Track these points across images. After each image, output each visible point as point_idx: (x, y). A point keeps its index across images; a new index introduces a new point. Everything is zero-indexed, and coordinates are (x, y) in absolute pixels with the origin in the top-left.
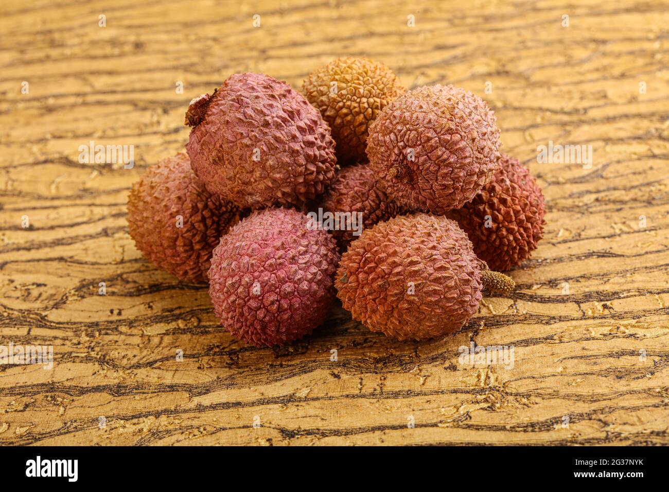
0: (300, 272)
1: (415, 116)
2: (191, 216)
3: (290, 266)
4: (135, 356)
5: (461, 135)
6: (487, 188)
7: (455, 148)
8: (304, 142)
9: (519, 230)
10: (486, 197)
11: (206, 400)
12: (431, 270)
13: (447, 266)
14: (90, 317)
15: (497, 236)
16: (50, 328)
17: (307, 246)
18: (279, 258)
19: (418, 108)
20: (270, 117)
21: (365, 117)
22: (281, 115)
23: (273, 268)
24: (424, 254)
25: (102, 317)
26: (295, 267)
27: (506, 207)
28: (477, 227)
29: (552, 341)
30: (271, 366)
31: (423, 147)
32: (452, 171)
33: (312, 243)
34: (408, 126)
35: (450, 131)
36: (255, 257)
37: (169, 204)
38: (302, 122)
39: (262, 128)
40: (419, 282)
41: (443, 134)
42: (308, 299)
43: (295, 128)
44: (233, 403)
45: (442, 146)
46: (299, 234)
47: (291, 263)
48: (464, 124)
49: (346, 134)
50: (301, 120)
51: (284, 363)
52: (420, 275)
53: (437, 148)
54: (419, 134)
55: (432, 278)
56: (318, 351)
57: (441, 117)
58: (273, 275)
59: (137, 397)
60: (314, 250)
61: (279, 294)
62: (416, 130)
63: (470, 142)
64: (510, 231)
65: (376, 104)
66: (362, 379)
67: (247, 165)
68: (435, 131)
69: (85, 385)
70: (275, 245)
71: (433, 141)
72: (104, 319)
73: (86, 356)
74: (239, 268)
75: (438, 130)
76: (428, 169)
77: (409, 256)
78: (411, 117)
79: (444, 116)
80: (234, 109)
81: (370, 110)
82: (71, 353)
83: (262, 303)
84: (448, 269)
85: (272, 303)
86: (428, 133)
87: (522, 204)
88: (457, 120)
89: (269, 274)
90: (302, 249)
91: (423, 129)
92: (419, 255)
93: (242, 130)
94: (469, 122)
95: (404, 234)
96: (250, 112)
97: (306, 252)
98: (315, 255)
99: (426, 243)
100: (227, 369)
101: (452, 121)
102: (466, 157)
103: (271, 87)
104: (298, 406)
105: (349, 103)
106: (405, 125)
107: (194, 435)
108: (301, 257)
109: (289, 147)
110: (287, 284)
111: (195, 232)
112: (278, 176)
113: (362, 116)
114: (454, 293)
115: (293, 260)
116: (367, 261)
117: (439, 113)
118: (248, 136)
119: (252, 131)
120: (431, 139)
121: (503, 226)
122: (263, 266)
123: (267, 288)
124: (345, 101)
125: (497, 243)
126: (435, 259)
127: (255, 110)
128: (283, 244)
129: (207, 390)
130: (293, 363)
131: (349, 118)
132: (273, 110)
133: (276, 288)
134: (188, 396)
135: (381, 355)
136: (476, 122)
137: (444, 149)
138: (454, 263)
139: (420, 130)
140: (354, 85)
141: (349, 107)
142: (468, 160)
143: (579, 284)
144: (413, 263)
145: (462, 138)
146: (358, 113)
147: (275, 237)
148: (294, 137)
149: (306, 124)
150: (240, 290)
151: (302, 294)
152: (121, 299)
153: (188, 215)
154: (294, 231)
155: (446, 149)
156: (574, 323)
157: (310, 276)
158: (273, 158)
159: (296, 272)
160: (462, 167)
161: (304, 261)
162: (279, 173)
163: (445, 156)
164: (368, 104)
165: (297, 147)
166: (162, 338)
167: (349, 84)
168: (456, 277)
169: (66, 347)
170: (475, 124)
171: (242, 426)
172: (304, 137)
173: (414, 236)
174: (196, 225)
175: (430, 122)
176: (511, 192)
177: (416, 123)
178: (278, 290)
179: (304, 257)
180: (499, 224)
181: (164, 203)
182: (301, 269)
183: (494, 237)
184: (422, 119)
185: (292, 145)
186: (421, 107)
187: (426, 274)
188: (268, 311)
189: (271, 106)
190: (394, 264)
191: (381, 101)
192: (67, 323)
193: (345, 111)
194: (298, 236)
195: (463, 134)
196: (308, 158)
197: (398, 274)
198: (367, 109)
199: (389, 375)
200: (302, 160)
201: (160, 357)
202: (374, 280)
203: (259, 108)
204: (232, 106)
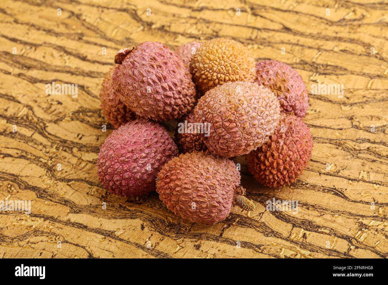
0: (138, 168)
1: (215, 105)
2: (118, 104)
3: (132, 163)
4: (66, 172)
5: (236, 124)
6: (268, 144)
7: (231, 131)
8: (164, 95)
9: (277, 174)
10: (265, 150)
11: (74, 218)
12: (194, 195)
13: (205, 196)
14: (66, 135)
15: (264, 173)
16: (44, 136)
17: (148, 154)
18: (127, 158)
19: (219, 101)
20: (146, 78)
21: (214, 83)
22: (153, 78)
23: (123, 162)
24: (194, 185)
25: (71, 137)
26: (135, 165)
27: (273, 159)
28: (255, 165)
29: (258, 250)
30: (120, 206)
31: (213, 125)
32: (227, 142)
33: (153, 152)
34: (209, 110)
35: (230, 121)
36: (116, 153)
37: (110, 94)
38: (166, 84)
39: (140, 83)
40: (187, 200)
41: (225, 122)
42: (140, 182)
43: (160, 86)
44: (84, 226)
45: (223, 128)
46: (146, 145)
47: (134, 162)
48: (241, 118)
49: (203, 88)
50: (166, 82)
51: (127, 207)
52: (188, 196)
53: (220, 128)
54: (213, 117)
55: (194, 199)
56: (148, 206)
57: (228, 111)
58: (121, 166)
59: (46, 202)
60: (151, 156)
61: (122, 177)
62: (212, 114)
63: (241, 129)
64: (271, 173)
65: (221, 78)
66: (152, 235)
67: (130, 99)
68: (222, 118)
69: (30, 183)
70: (129, 149)
71: (218, 124)
72: (71, 139)
73: (45, 163)
74: (107, 156)
75: (223, 118)
76: (214, 137)
77: (186, 183)
78: (213, 105)
79: (230, 110)
80: (130, 67)
81: (217, 81)
82: (40, 157)
83: (112, 178)
84: (205, 197)
85: (117, 181)
86: (217, 118)
87: (284, 159)
88: (238, 115)
89: (119, 165)
90: (144, 155)
91: (216, 115)
92: (191, 185)
93: (130, 81)
94: (245, 117)
95: (190, 169)
96: (136, 72)
97: (146, 157)
98: (151, 160)
99: (198, 179)
100: (99, 200)
101: (234, 115)
102: (236, 137)
103: (155, 59)
104: (110, 241)
105: (206, 73)
106: (209, 109)
107: (52, 241)
108: (141, 159)
109: (154, 97)
110: (127, 173)
111: (119, 113)
112: (146, 109)
113: (212, 82)
114: (205, 211)
115: (136, 161)
116: (167, 177)
117: (228, 108)
118: (132, 85)
119: (135, 83)
120: (218, 122)
121: (268, 169)
122: (118, 160)
123: (116, 172)
124: (205, 71)
125: (263, 177)
126: (198, 190)
127: (139, 72)
128: (132, 150)
129: (80, 211)
130: (131, 208)
131: (205, 81)
132: (149, 74)
133: (121, 174)
134: (69, 211)
135: (174, 222)
136: (251, 117)
137: (224, 130)
138: (210, 195)
139: (214, 115)
140: (213, 64)
141: (206, 75)
142: (237, 139)
143: (307, 211)
144: (186, 188)
145: (237, 126)
146: (211, 80)
147: (131, 144)
148: (157, 92)
149: (168, 85)
150: (103, 168)
151: (136, 180)
152: (89, 128)
153: (117, 103)
154: (144, 143)
155: (225, 130)
156: (280, 241)
157: (143, 171)
158: (144, 100)
159: (135, 167)
160: (233, 142)
161: (142, 162)
162: (147, 108)
163: (223, 134)
164: (217, 77)
165: (159, 97)
166: (87, 164)
167: (211, 62)
168: (208, 203)
169: (41, 152)
170: (249, 118)
171: (76, 243)
172: (165, 93)
173: (194, 172)
174: (120, 109)
175: (220, 112)
176: (280, 151)
177: (214, 110)
178: (121, 175)
179: (143, 159)
180: (266, 167)
181: (108, 92)
182: (138, 166)
183: (262, 173)
184: (217, 109)
185: (155, 96)
186: (220, 101)
187: (191, 197)
188: (115, 183)
189: (149, 72)
190: (177, 186)
191: (225, 77)
192: (53, 135)
193: (204, 77)
194: (145, 147)
195: (238, 124)
196: (166, 104)
197: (178, 191)
198: (216, 79)
199: (166, 238)
200: (161, 104)
201: (76, 178)
202: (166, 189)
203: (141, 72)
204: (129, 65)
